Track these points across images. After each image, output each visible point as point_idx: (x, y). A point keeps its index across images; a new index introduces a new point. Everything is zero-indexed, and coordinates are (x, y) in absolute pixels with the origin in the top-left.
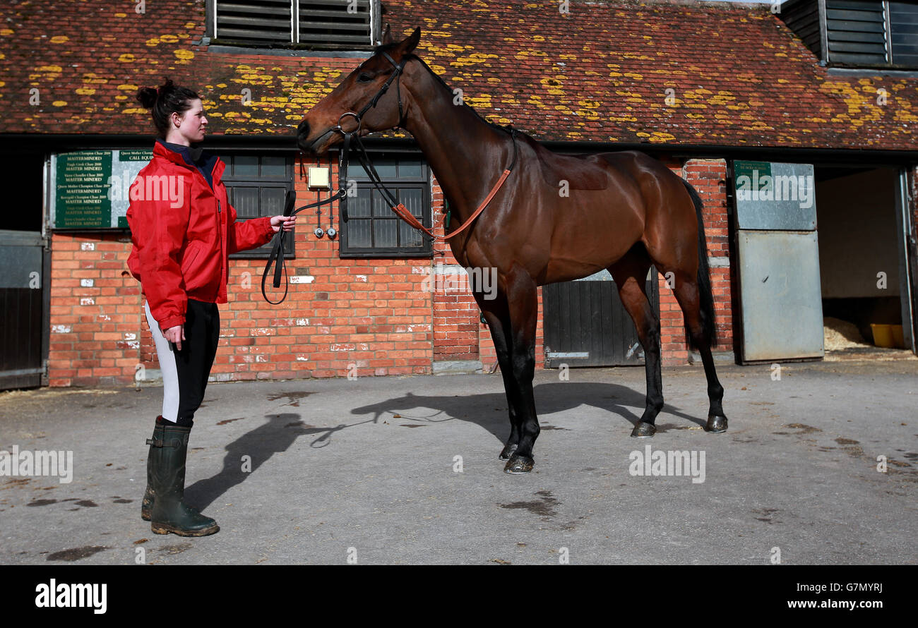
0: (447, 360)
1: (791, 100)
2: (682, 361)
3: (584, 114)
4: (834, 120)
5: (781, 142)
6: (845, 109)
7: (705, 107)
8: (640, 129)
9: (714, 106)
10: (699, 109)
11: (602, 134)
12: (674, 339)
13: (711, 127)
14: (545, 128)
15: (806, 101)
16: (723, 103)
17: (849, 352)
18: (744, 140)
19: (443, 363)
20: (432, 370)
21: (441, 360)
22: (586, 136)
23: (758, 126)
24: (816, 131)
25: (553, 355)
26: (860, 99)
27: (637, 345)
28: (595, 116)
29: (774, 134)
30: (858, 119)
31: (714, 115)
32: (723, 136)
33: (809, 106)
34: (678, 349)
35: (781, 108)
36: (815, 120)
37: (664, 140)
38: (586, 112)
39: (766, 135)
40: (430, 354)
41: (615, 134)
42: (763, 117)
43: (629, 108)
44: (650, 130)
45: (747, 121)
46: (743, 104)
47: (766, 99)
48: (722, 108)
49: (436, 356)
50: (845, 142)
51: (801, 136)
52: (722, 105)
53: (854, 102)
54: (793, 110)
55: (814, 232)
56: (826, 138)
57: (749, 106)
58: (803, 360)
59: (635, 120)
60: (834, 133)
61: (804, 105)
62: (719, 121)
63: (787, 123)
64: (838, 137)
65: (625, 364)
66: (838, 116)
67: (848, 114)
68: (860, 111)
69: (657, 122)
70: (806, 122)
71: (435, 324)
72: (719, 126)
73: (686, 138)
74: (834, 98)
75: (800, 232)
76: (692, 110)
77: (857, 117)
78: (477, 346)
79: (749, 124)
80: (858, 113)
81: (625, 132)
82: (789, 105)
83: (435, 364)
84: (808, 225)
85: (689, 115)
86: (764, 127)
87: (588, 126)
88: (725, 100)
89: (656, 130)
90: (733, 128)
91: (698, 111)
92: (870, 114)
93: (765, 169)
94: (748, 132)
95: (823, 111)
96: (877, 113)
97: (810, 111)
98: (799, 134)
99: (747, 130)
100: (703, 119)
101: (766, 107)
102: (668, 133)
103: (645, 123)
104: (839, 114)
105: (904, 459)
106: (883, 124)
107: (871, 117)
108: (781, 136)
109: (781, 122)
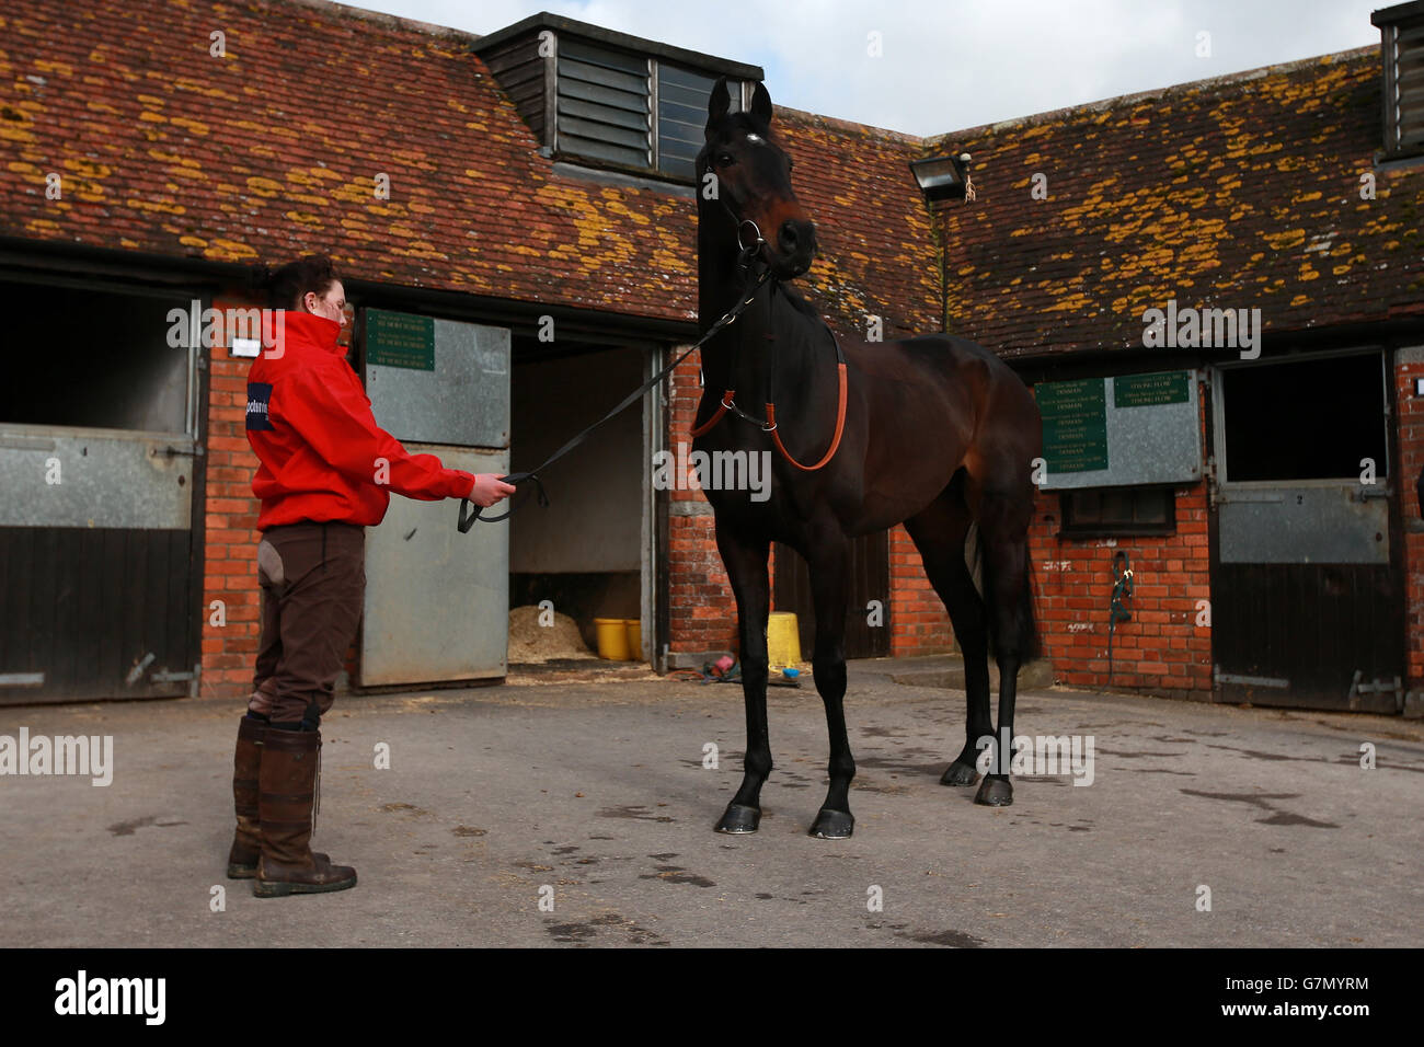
1: (485, 210)
2: (241, 688)
3: (71, 186)
4: (553, 254)
5: (456, 283)
6: (572, 236)
7: (325, 202)
8: (189, 231)
9: (343, 202)
10: (313, 205)
11: (107, 231)
12: (229, 645)
13: (332, 241)
15: (511, 215)
16: (360, 199)
17: (548, 668)
18: (389, 272)
22: (70, 232)
23: (420, 250)
24: (521, 269)
26: (601, 223)
27: (150, 658)
28: (97, 193)
29: (447, 267)
30: (593, 256)
31: (340, 219)
32: (351, 261)
33: (513, 223)
34: (235, 665)
35: (465, 222)
36: (522, 250)
37: (234, 256)
38: (76, 182)
39: (431, 268)
41: (135, 233)
42: (431, 233)
43: (172, 188)
44: (211, 234)
45: (400, 237)
46: (397, 206)
47: (440, 202)
48: (356, 207)
50: (567, 295)
51: (493, 277)
52: (359, 204)
53: (591, 227)
54: (486, 228)
55: (504, 452)
56: (537, 283)
57: (407, 210)
58: (468, 684)
59: (181, 210)
60: (550, 276)
62: (348, 233)
63: (471, 249)
64: (555, 285)
65: (123, 696)
66: (561, 247)
67: (577, 245)
68: (597, 243)
69: (227, 221)
70: (505, 252)
72: (347, 242)
73: (278, 256)
74: (557, 215)
75: (479, 451)
76: (299, 206)
77: (591, 252)
79: (403, 243)
80: (594, 247)
81: (156, 232)
82: (480, 217)
84: (494, 437)
85: (292, 215)
86: (429, 252)
87: (78, 212)
88: (364, 194)
89: (221, 235)
90: (373, 248)
91: (310, 209)
92: (613, 250)
93: (423, 329)
94: (400, 258)
95: (537, 236)
96: (625, 250)
97: (514, 233)
98: (490, 272)
99: (399, 255)
100: (318, 225)
101: (438, 216)
102: (244, 243)
103: (200, 220)
104: (563, 243)
105: (548, 858)
106: (630, 270)
107: (614, 255)
108: (459, 272)
109: (463, 246)
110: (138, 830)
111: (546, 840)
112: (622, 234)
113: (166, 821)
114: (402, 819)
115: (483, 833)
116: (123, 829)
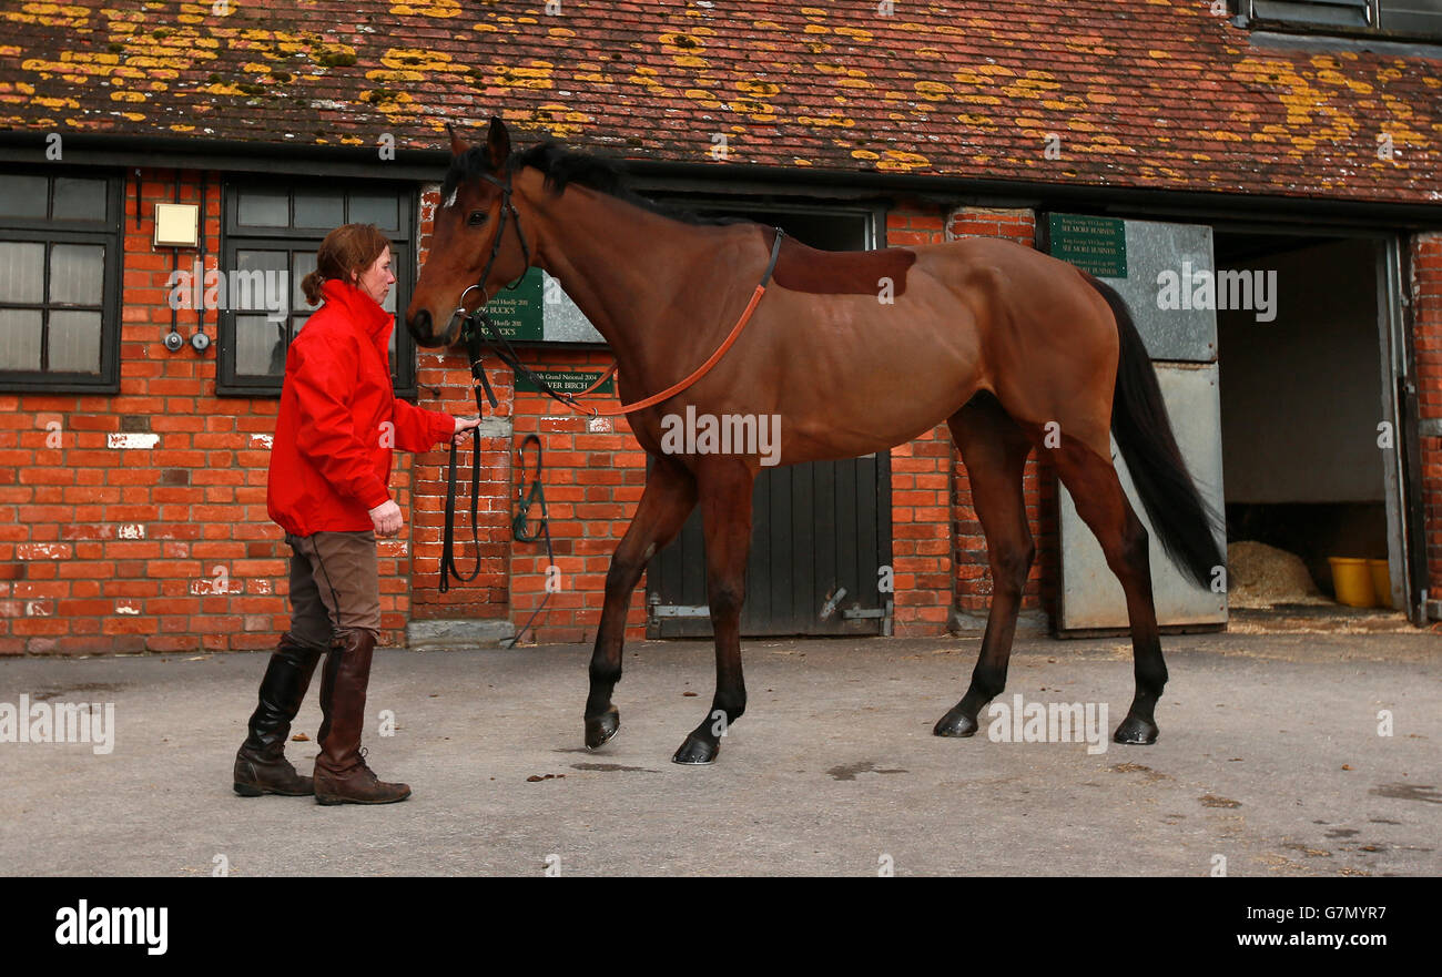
0: (441, 617)
1: (1173, 94)
2: (935, 628)
3: (745, 109)
4: (1257, 137)
5: (1146, 178)
6: (1281, 115)
7: (998, 101)
8: (860, 144)
9: (1015, 99)
10: (985, 105)
11: (780, 151)
12: (919, 581)
13: (1007, 142)
14: (662, 134)
15: (1204, 96)
16: (1035, 95)
17: (1278, 615)
18: (1072, 172)
19: (430, 624)
20: (407, 639)
21: (425, 617)
22: (746, 155)
23: (1104, 144)
24: (1220, 156)
25: (664, 611)
26: (1312, 96)
27: (842, 593)
28: (769, 113)
29: (1134, 161)
30: (1306, 136)
31: (1013, 118)
32: (1029, 162)
33: (1208, 106)
34: (928, 602)
35: (1151, 109)
36: (1220, 135)
37: (906, 167)
38: (749, 105)
39: (1118, 164)
40: (403, 603)
41: (806, 151)
42: (1114, 125)
43: (840, 101)
44: (882, 145)
45: (1081, 132)
46: (1075, 98)
47: (1122, 90)
48: (1031, 104)
49: (418, 609)
50: (1277, 183)
51: (1189, 168)
52: (1033, 100)
53: (1300, 102)
54: (1176, 114)
55: (1212, 366)
56: (1240, 172)
57: (1087, 102)
58: (1183, 631)
59: (851, 123)
60: (1255, 162)
61: (1199, 105)
62: (1024, 133)
63: (1161, 140)
64: (1262, 173)
65: (817, 633)
66: (1266, 128)
67: (1285, 125)
68: (1309, 120)
69: (897, 130)
70: (1200, 140)
71: (417, 543)
72: (1023, 142)
73: (952, 164)
74: (1260, 93)
75: (1183, 365)
76: (969, 108)
77: (1303, 132)
78: (505, 591)
79: (1084, 138)
80: (1306, 125)
81: (828, 148)
82: (1167, 103)
83: (414, 626)
84: (1199, 351)
85: (963, 118)
86: (1115, 146)
87: (751, 134)
88: (1038, 88)
89: (891, 146)
91: (982, 110)
92: (1331, 127)
93: (1113, 233)
94: (1082, 156)
95: (1236, 118)
96: (1345, 125)
97: (1211, 117)
98: (1185, 163)
99: (1081, 152)
100: (991, 126)
101: (1122, 106)
102: (916, 152)
103: (869, 131)
104: (1269, 124)
105: (1323, 840)
106: (1354, 149)
107: (1329, 132)
108: (1149, 166)
109: (1151, 137)
110: (859, 776)
111: (1316, 819)
112: (1339, 108)
113: (884, 768)
114: (1138, 782)
115: (1236, 805)
116: (843, 774)
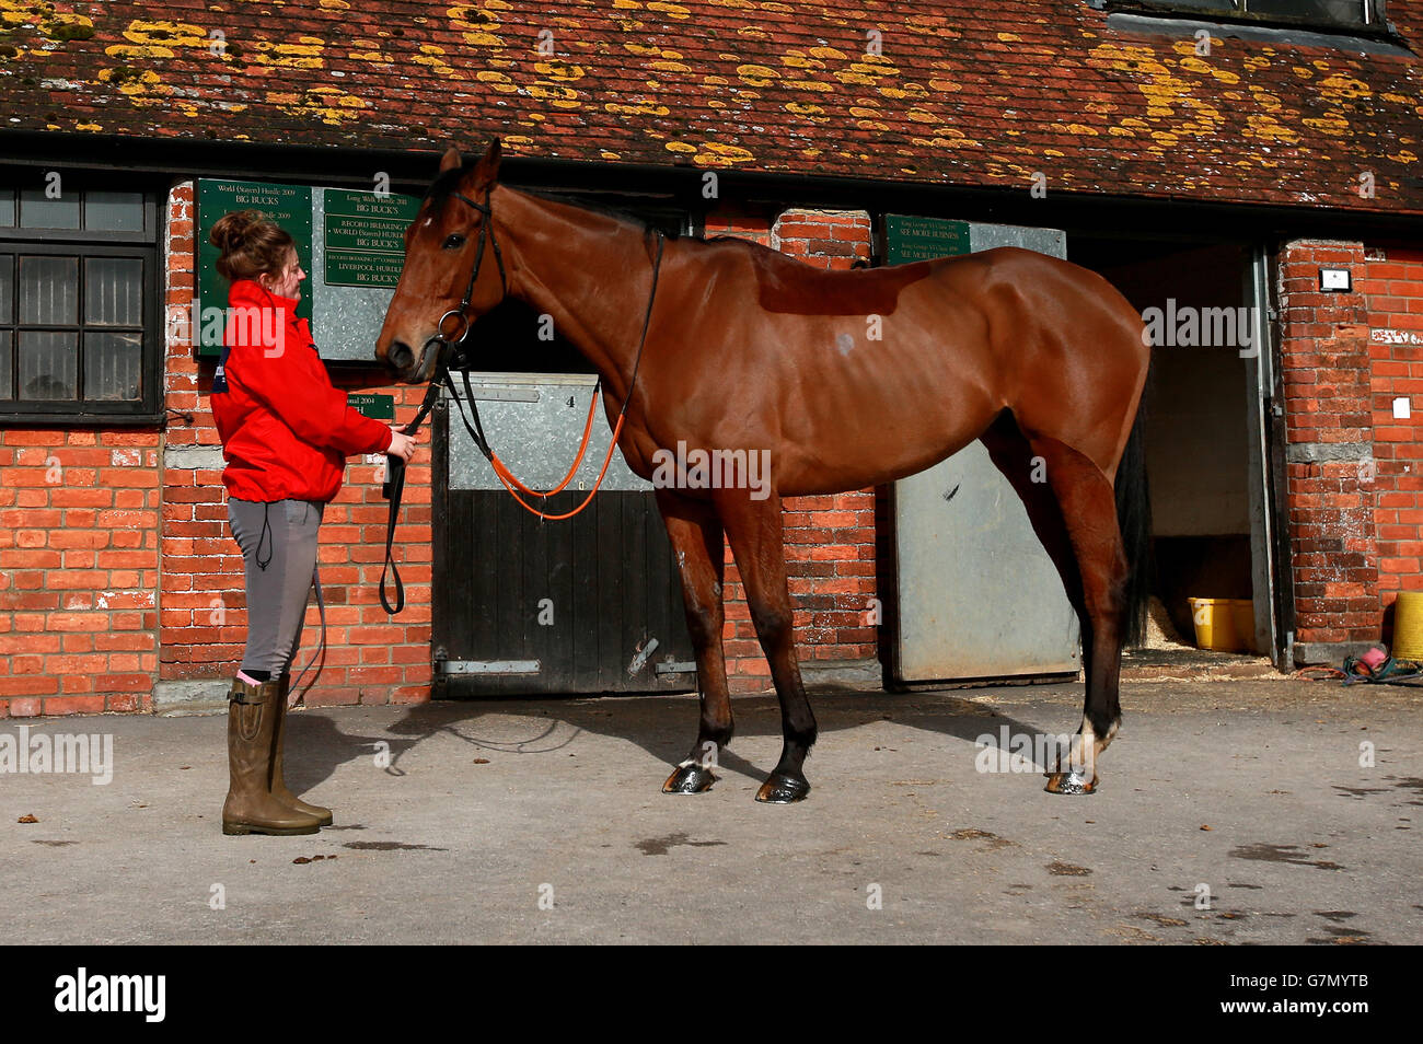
0: (193, 678)
1: (1024, 82)
2: (757, 682)
3: (545, 94)
4: (1114, 131)
5: (994, 175)
6: (1139, 106)
7: (830, 88)
8: (676, 135)
9: (850, 86)
10: (815, 92)
11: (584, 142)
12: (742, 629)
13: (840, 135)
14: (450, 122)
15: (1056, 85)
16: (870, 81)
17: (1134, 661)
18: (912, 168)
19: (182, 686)
20: (154, 703)
21: (177, 678)
22: (545, 146)
23: (947, 138)
24: (1074, 153)
25: (451, 667)
26: (1175, 86)
27: (654, 643)
28: (571, 99)
29: (981, 157)
30: (1168, 130)
31: (847, 107)
32: (864, 157)
33: (1062, 96)
35: (999, 98)
36: (1074, 129)
37: (728, 161)
38: (549, 89)
39: (962, 159)
40: (151, 663)
41: (616, 143)
42: (959, 116)
43: (653, 85)
44: (699, 137)
45: (921, 123)
46: (915, 86)
47: (968, 77)
48: (867, 92)
49: (167, 668)
50: (1136, 183)
51: (1040, 165)
52: (869, 87)
53: (1161, 93)
54: (1026, 104)
56: (1096, 171)
57: (929, 89)
58: (1031, 680)
59: (664, 111)
60: (1113, 159)
61: (1051, 95)
62: (859, 124)
63: (1011, 133)
64: (1122, 170)
65: (626, 689)
66: (1124, 122)
67: (1145, 118)
68: (1172, 113)
69: (717, 120)
70: (1052, 133)
71: (166, 591)
72: (857, 134)
73: (778, 158)
74: (1118, 81)
76: (798, 95)
77: (1164, 125)
79: (925, 130)
80: (1167, 117)
81: (638, 139)
82: (1018, 92)
83: (162, 688)
85: (792, 107)
86: (959, 140)
87: (552, 122)
88: (875, 74)
89: (712, 138)
90: (889, 140)
91: (811, 98)
92: (1194, 121)
93: (956, 236)
94: (922, 150)
95: (1093, 109)
96: (1209, 118)
97: (1063, 108)
98: (1036, 159)
99: (921, 146)
100: (822, 116)
101: (967, 94)
102: (738, 145)
103: (686, 121)
104: (1128, 117)
105: (1179, 908)
106: (1219, 145)
107: (1193, 126)
108: (998, 162)
109: (999, 130)
110: (672, 849)
111: (1170, 885)
112: (1204, 100)
113: (700, 840)
114: (980, 850)
115: (1087, 872)
116: (654, 847)
